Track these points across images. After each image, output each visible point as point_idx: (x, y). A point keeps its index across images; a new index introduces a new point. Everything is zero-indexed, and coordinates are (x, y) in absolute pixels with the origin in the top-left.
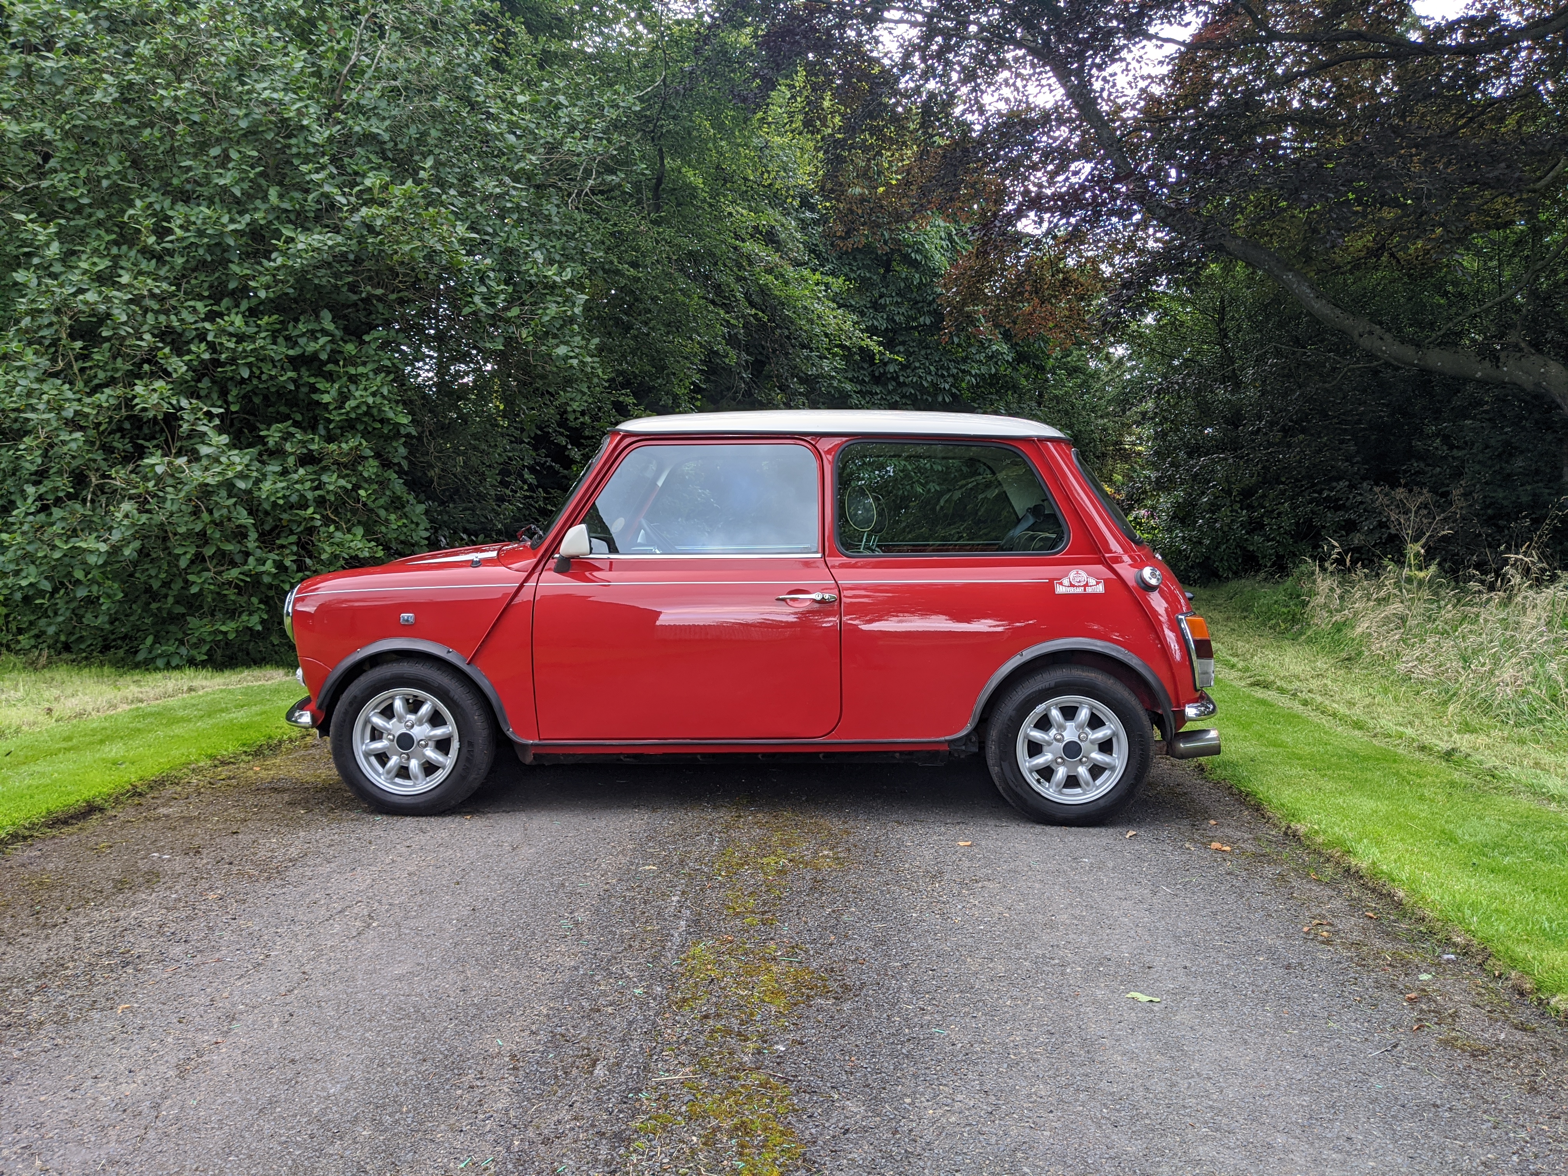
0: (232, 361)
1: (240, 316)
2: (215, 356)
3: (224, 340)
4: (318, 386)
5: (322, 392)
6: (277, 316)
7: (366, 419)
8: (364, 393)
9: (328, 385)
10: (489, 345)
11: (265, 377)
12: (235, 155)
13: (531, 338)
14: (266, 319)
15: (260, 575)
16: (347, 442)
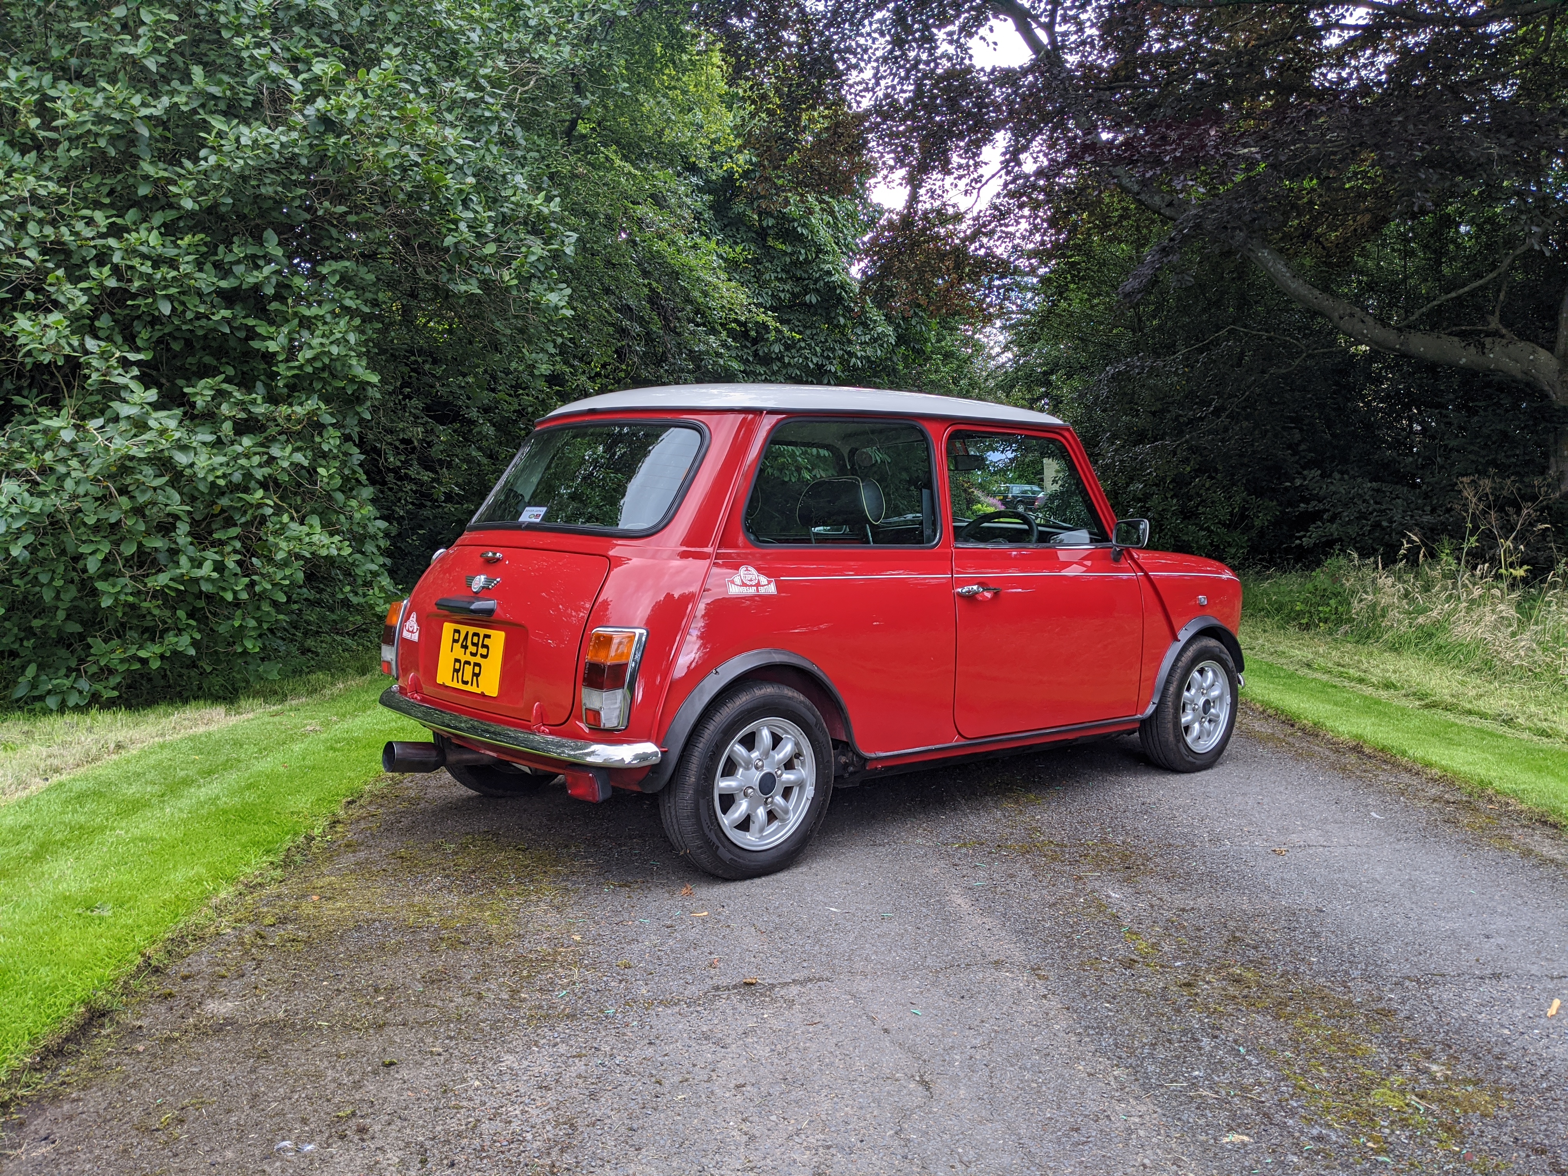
1: (155, 232)
2: (122, 285)
3: (136, 262)
4: (259, 330)
5: (264, 339)
6: (202, 236)
7: (325, 375)
8: (324, 341)
9: (272, 329)
10: (463, 288)
11: (189, 315)
12: (147, 18)
13: (515, 282)
14: (188, 239)
15: (196, 581)
16: (301, 404)
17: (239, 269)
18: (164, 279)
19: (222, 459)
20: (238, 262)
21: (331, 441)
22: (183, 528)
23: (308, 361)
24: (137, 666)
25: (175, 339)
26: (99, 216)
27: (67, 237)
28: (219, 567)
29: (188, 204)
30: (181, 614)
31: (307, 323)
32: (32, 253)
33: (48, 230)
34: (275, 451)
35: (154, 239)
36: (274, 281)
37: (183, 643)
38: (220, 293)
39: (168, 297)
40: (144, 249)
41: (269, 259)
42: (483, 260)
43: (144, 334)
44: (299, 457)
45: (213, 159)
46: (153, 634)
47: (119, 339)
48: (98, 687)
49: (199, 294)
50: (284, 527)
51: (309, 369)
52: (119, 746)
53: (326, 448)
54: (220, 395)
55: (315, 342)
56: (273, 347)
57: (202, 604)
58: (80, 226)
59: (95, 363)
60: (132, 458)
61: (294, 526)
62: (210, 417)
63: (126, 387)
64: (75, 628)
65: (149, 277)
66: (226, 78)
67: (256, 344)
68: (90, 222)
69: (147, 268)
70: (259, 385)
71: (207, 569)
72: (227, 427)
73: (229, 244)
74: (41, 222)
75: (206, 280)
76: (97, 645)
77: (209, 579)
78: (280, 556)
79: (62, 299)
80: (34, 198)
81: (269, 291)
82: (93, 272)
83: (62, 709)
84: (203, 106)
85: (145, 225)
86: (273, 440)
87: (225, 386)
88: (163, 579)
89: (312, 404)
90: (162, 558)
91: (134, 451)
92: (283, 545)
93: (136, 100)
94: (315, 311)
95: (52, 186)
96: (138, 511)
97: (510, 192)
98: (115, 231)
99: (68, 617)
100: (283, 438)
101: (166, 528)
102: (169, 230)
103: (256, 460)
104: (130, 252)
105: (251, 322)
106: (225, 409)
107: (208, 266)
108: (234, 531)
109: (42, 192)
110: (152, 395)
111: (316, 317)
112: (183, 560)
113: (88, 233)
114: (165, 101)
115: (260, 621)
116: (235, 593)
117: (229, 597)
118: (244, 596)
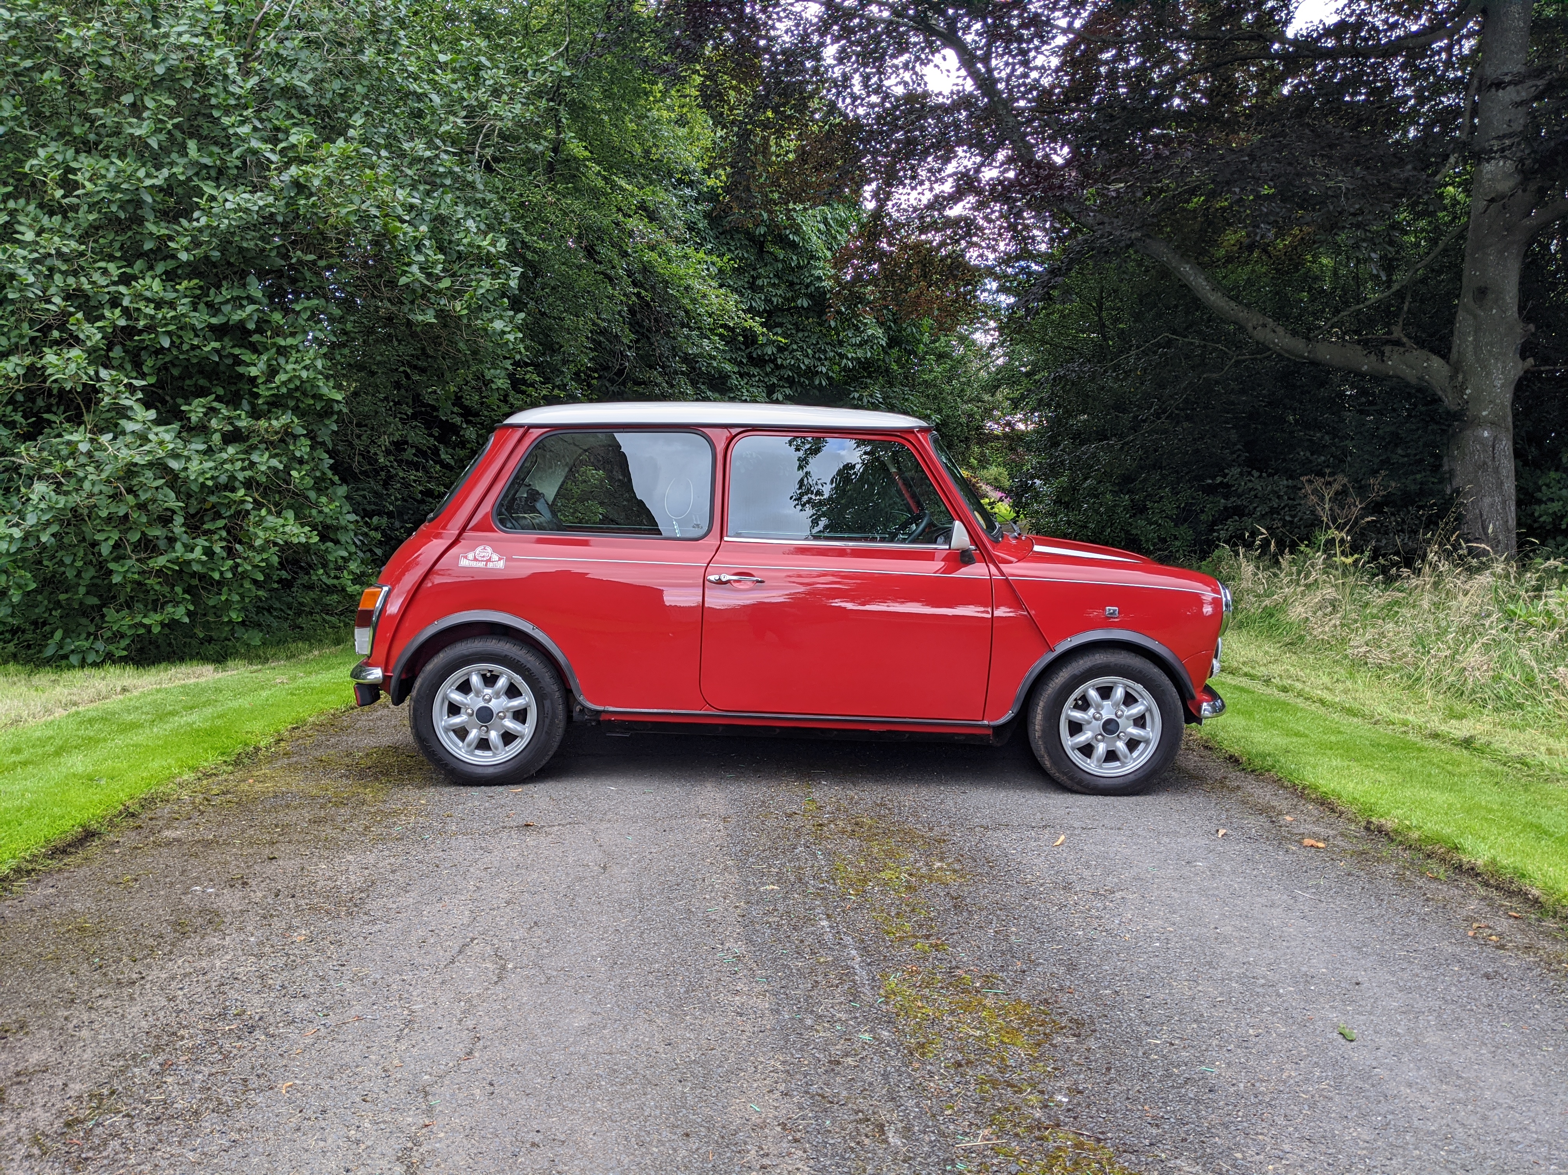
0: (150, 329)
1: (157, 280)
2: (130, 323)
3: (141, 305)
4: (243, 357)
5: (248, 365)
6: (196, 281)
7: (298, 394)
8: (296, 366)
9: (255, 357)
10: (420, 318)
11: (185, 347)
12: (150, 104)
13: (465, 312)
14: (185, 283)
15: (188, 563)
16: (277, 419)
17: (227, 308)
18: (164, 318)
19: (211, 464)
20: (227, 302)
21: (302, 448)
22: (179, 520)
23: (284, 383)
24: (142, 631)
25: (174, 365)
26: (111, 267)
27: (87, 286)
28: (209, 552)
29: (184, 256)
30: (178, 589)
31: (282, 351)
32: (57, 300)
33: (71, 280)
34: (255, 457)
35: (157, 285)
36: (255, 318)
37: (180, 613)
38: (211, 327)
39: (169, 333)
40: (148, 294)
41: (252, 300)
42: (439, 293)
43: (150, 362)
44: (274, 462)
45: (203, 220)
46: (157, 605)
47: (129, 367)
48: (112, 648)
49: (193, 328)
50: (262, 519)
51: (284, 390)
52: (124, 690)
53: (298, 454)
54: (211, 411)
55: (289, 367)
56: (254, 371)
57: (195, 582)
58: (96, 277)
59: (107, 389)
60: (136, 465)
61: (270, 518)
62: (202, 429)
63: (131, 408)
64: (93, 601)
65: (152, 317)
66: (216, 149)
67: (241, 369)
68: (105, 272)
69: (150, 311)
70: (244, 402)
71: (198, 553)
72: (217, 438)
73: (218, 287)
74: (65, 273)
75: (200, 319)
76: (110, 614)
77: (199, 561)
78: (258, 543)
79: (82, 336)
80: (59, 254)
81: (251, 326)
82: (107, 314)
83: (83, 665)
84: (197, 174)
85: (150, 273)
86: (253, 448)
87: (215, 404)
88: (162, 561)
89: (285, 419)
90: (162, 544)
91: (137, 459)
92: (261, 534)
93: (141, 173)
94: (290, 341)
95: (73, 244)
96: (142, 506)
97: (462, 235)
98: (126, 280)
99: (88, 593)
100: (263, 446)
101: (166, 519)
102: (170, 277)
103: (239, 465)
104: (138, 296)
105: (237, 351)
106: (214, 423)
107: (201, 306)
108: (221, 523)
109: (65, 250)
110: (152, 414)
111: (291, 346)
112: (178, 546)
113: (103, 281)
114: (165, 172)
115: (242, 597)
116: (222, 573)
117: (216, 576)
118: (229, 575)
